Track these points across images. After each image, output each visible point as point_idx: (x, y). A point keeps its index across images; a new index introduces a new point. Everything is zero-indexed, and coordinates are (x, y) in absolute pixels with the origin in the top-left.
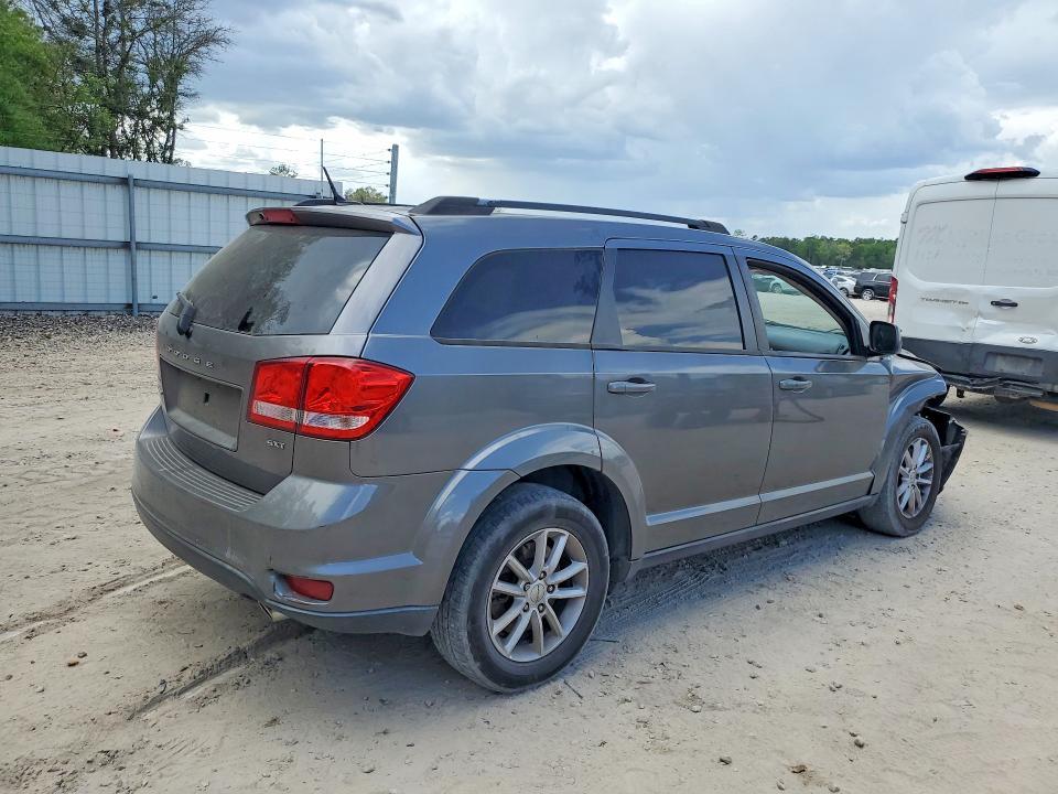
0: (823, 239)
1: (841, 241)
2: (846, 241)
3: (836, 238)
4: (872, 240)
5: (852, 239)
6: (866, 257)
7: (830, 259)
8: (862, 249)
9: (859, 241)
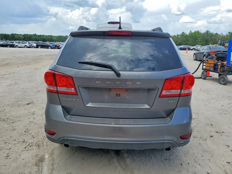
0: (16, 34)
1: (20, 35)
2: (22, 35)
3: (19, 34)
4: (28, 35)
5: (23, 34)
6: (27, 38)
7: (18, 39)
8: (26, 36)
9: (25, 35)
